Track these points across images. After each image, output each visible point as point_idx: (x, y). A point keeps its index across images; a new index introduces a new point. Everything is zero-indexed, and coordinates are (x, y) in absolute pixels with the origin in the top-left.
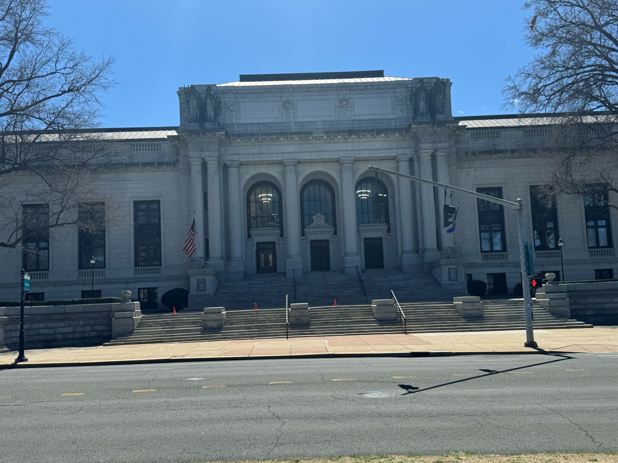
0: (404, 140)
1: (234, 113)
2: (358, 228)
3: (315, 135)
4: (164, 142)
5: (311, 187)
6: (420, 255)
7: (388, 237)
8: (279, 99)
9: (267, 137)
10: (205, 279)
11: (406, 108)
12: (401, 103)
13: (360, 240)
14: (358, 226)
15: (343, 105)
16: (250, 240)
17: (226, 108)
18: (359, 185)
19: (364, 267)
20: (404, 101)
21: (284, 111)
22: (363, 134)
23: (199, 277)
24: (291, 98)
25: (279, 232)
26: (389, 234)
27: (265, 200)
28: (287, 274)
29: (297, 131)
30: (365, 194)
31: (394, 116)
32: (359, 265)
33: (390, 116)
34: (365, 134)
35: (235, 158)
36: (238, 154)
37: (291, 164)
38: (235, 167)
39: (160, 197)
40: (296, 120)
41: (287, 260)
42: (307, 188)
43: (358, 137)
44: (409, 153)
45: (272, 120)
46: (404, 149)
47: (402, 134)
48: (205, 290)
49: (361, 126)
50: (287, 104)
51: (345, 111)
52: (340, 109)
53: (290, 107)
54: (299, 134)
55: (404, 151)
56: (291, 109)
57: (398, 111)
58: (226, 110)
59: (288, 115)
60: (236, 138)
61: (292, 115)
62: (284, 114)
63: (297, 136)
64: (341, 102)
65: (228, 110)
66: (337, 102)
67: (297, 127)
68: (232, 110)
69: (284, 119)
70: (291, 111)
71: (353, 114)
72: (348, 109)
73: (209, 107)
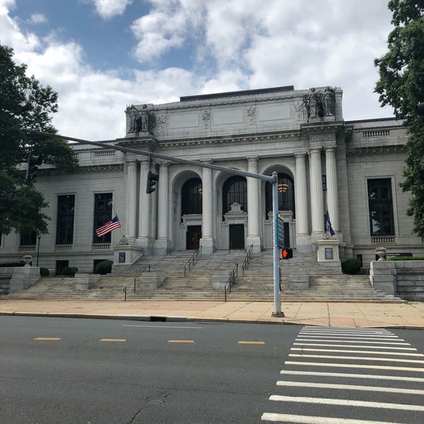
1: (165, 125)
8: (199, 112)
10: (125, 253)
12: (298, 110)
15: (250, 114)
16: (182, 224)
17: (159, 121)
20: (301, 107)
21: (203, 120)
23: (121, 252)
33: (289, 121)
38: (165, 166)
40: (212, 128)
43: (260, 139)
44: (304, 150)
45: (193, 129)
46: (300, 147)
47: (296, 135)
48: (124, 261)
49: (264, 130)
50: (206, 116)
51: (251, 118)
52: (248, 117)
53: (208, 117)
54: (212, 139)
55: (299, 149)
56: (209, 119)
57: (296, 117)
58: (159, 123)
59: (206, 124)
60: (164, 143)
61: (209, 124)
62: (203, 124)
63: (210, 140)
64: (248, 111)
65: (161, 122)
66: (246, 111)
67: (212, 134)
68: (164, 123)
69: (203, 127)
70: (209, 121)
71: (258, 120)
72: (254, 117)
73: (143, 121)
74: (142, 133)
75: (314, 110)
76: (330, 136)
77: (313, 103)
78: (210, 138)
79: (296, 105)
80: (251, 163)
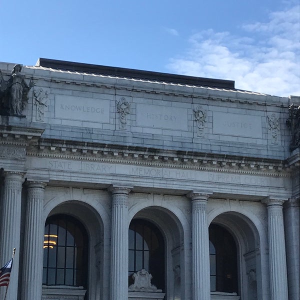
0: (277, 177)
1: (46, 109)
3: (163, 155)
8: (112, 97)
9: (95, 149)
11: (280, 133)
12: (274, 127)
15: (198, 118)
17: (34, 100)
20: (277, 124)
21: (117, 114)
22: (227, 161)
24: (128, 99)
29: (135, 145)
31: (265, 143)
33: (260, 142)
34: (230, 161)
35: (44, 174)
36: (49, 170)
37: (124, 192)
38: (41, 188)
40: (134, 129)
43: (219, 164)
44: (284, 195)
45: (100, 126)
47: (277, 167)
49: (222, 150)
50: (124, 107)
51: (201, 127)
52: (195, 123)
53: (127, 110)
54: (141, 151)
55: (277, 191)
56: (128, 113)
57: (270, 137)
58: (34, 103)
59: (124, 121)
60: (50, 145)
61: (128, 123)
62: (117, 120)
63: (137, 152)
64: (196, 113)
65: (37, 103)
66: (191, 112)
67: (136, 140)
68: (43, 104)
69: (117, 126)
70: (128, 116)
71: (211, 132)
72: (205, 125)
79: (270, 119)
80: (201, 203)
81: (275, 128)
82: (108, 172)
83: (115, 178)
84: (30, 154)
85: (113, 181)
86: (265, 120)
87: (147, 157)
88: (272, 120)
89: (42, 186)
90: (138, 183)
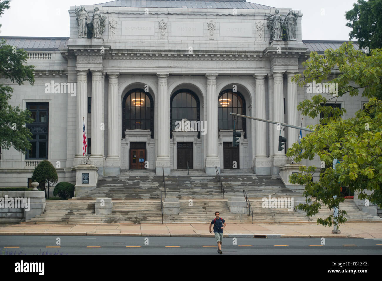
0: (261, 61)
1: (116, 30)
2: (219, 134)
3: (186, 53)
4: (54, 52)
5: (179, 95)
6: (270, 159)
7: (244, 142)
8: (156, 20)
9: (144, 53)
10: (89, 174)
11: (263, 33)
12: (259, 29)
13: (220, 144)
14: (219, 131)
15: (210, 28)
16: (124, 140)
17: (109, 26)
18: (221, 95)
19: (222, 167)
20: (262, 27)
21: (159, 30)
22: (226, 54)
23: (84, 172)
24: (165, 20)
25: (150, 134)
26: (245, 140)
27: (139, 104)
28: (157, 171)
29: (170, 48)
30: (226, 102)
31: (254, 40)
32: (218, 166)
33: (250, 40)
34: (228, 54)
35: (116, 69)
36: (119, 67)
37: (164, 77)
38: (115, 77)
39: (49, 100)
40: (169, 38)
41: (157, 159)
42: (176, 96)
43: (222, 56)
44: (264, 72)
45: (149, 38)
46: (261, 68)
47: (259, 55)
48: (88, 182)
49: (225, 47)
50: (163, 25)
51: (212, 33)
52: (208, 31)
53: (165, 27)
54: (172, 52)
55: (260, 70)
56: (166, 29)
57: (257, 36)
58: (109, 27)
59: (163, 33)
60: (118, 52)
61: (166, 34)
62: (159, 33)
63: (170, 53)
64: (209, 25)
65: (111, 27)
66: (206, 24)
67: (170, 45)
68: (114, 28)
69: (159, 37)
70: (166, 31)
71: (218, 36)
72: (215, 31)
73: (95, 25)
74: (95, 40)
75: (279, 32)
76: (293, 61)
77: (277, 25)
78: (169, 51)
79: (257, 24)
80: (211, 80)
81: (261, 30)
82: (154, 66)
83: (158, 69)
84: (109, 58)
85: (157, 71)
86: (254, 25)
87: (182, 55)
88: (259, 25)
89: (116, 76)
90: (172, 71)
